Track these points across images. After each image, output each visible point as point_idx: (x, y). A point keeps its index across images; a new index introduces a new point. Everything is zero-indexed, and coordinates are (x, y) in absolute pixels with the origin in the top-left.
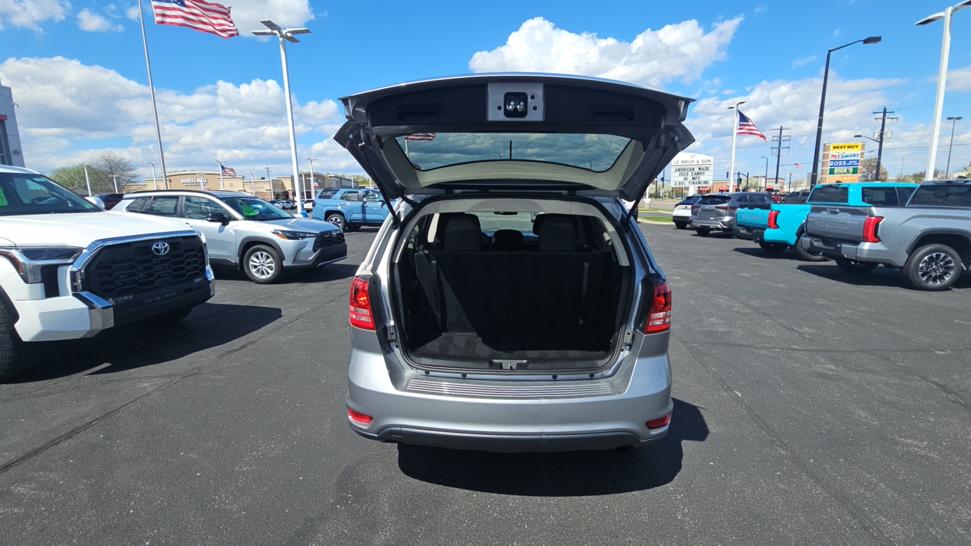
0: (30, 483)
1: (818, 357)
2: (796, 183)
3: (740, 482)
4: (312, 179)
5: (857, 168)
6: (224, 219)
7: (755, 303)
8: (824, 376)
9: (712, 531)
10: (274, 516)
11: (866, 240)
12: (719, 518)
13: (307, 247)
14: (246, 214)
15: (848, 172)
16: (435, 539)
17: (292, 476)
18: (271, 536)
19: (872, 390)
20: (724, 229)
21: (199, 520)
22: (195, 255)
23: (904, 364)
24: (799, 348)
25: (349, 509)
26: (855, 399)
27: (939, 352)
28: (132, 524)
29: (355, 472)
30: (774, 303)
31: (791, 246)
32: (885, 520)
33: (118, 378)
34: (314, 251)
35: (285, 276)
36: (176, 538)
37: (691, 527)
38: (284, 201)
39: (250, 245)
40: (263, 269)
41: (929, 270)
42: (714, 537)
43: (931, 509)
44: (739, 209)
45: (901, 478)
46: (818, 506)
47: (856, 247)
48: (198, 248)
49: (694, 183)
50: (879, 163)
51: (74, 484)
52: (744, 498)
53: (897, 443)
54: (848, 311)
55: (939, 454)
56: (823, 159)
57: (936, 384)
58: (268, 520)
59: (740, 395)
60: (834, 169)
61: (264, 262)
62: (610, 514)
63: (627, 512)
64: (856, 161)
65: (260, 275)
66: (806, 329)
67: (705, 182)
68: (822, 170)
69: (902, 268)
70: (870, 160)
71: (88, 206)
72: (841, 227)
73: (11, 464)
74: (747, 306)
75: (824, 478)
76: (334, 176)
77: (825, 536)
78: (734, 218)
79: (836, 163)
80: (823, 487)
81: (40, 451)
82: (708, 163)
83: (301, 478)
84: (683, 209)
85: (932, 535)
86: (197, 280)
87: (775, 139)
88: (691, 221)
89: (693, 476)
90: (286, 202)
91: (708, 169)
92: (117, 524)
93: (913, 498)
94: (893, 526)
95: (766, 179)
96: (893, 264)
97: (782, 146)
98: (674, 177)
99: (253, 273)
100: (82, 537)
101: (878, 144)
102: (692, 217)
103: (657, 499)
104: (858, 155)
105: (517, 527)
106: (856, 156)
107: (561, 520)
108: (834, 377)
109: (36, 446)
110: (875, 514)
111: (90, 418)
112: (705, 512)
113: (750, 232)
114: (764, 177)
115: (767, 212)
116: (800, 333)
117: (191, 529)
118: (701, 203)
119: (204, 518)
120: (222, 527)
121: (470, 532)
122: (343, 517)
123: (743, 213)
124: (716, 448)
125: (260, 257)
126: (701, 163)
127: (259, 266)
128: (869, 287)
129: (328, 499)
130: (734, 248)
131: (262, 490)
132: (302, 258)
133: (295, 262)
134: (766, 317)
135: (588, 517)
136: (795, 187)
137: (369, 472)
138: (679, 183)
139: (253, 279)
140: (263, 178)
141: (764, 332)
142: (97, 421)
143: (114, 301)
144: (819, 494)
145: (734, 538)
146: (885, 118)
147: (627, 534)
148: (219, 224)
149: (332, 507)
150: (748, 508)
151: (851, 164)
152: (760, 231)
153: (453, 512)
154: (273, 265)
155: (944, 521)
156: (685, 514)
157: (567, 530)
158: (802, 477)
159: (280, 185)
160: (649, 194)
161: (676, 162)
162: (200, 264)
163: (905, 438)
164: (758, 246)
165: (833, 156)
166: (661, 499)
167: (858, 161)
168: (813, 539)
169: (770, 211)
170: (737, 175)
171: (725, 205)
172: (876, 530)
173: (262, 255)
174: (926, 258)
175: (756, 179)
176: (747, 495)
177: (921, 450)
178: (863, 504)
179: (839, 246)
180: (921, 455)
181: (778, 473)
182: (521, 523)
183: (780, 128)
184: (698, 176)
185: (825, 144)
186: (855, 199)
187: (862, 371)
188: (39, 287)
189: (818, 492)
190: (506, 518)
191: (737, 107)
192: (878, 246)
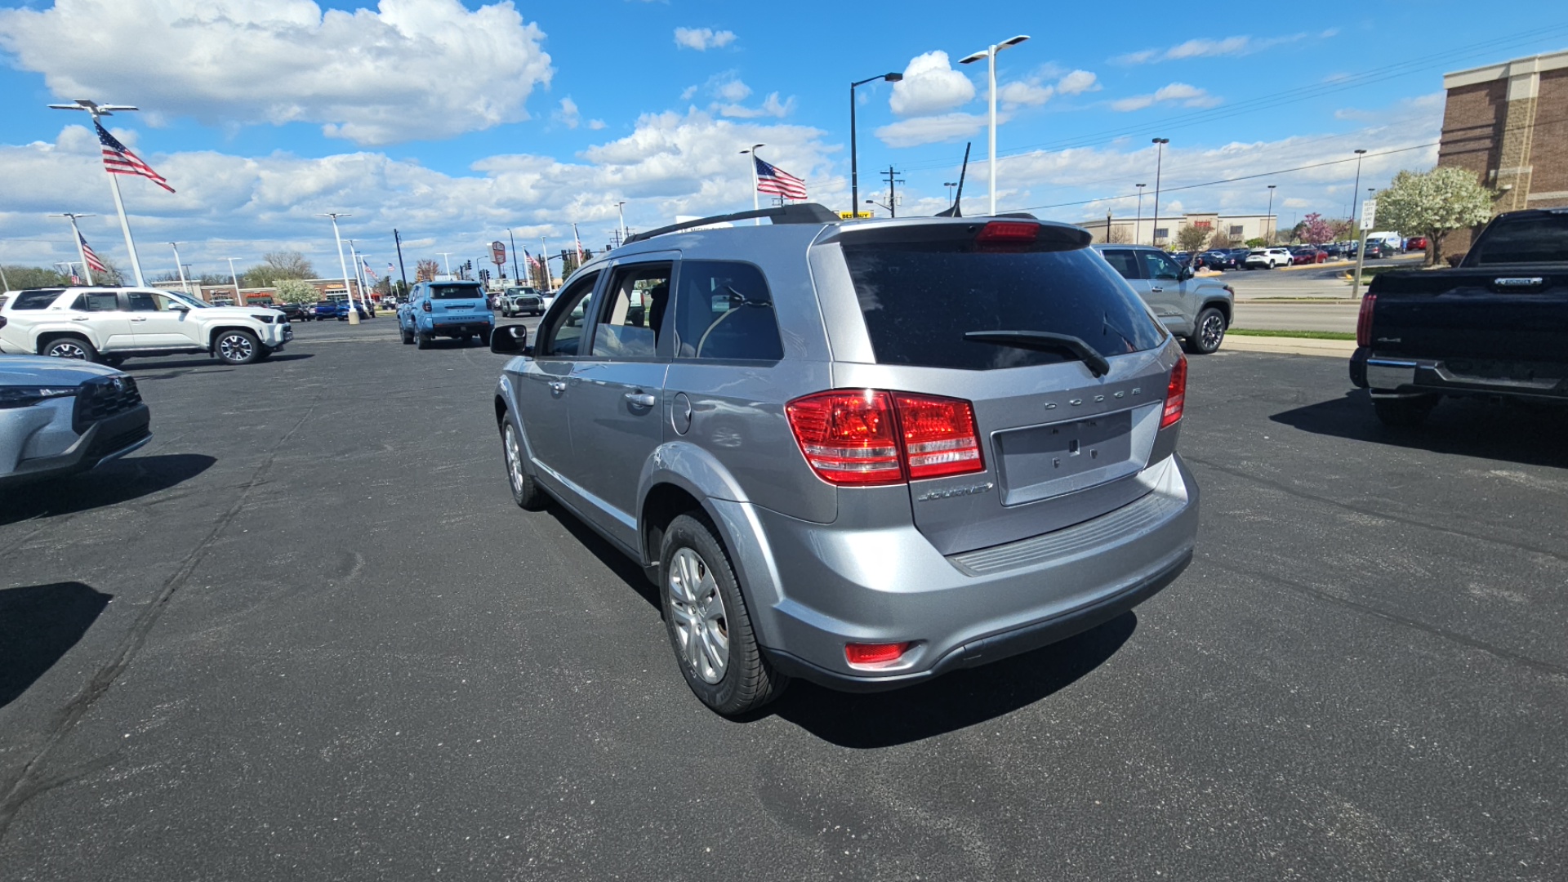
9: (1245, 653)
12: (1231, 638)
13: (55, 422)
34: (78, 427)
37: (1227, 658)
103: (1162, 644)
112: (1213, 637)
132: (41, 451)
133: (23, 464)
146: (893, 180)
191: (753, 151)
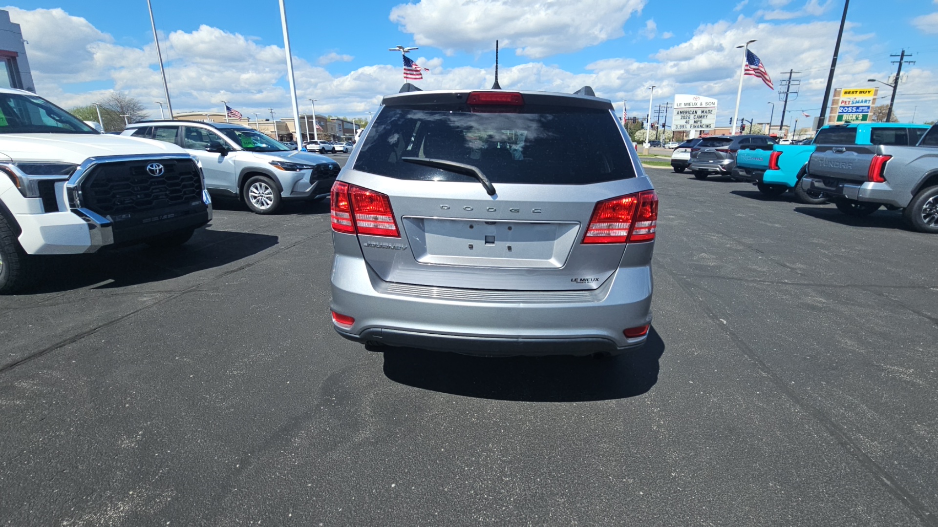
0: (33, 380)
1: (809, 290)
2: (802, 130)
3: (719, 399)
4: (314, 120)
5: (868, 115)
6: (224, 150)
7: (749, 241)
8: (813, 308)
9: (686, 441)
10: (260, 414)
11: (870, 179)
12: (694, 430)
13: (304, 179)
14: (245, 146)
15: (857, 119)
16: (413, 438)
17: (280, 380)
18: (257, 430)
19: (862, 321)
20: (722, 173)
21: (189, 415)
22: (191, 179)
23: (896, 299)
24: (790, 282)
25: (333, 410)
26: (843, 329)
27: (935, 289)
28: (127, 416)
29: (340, 379)
30: (768, 241)
31: (790, 188)
32: (863, 438)
33: (122, 292)
34: (312, 182)
35: (283, 207)
36: (168, 429)
37: (666, 437)
38: (288, 143)
39: (249, 176)
40: (263, 200)
41: (932, 212)
42: (687, 446)
43: (913, 429)
44: (740, 151)
45: (884, 400)
46: (796, 423)
47: (859, 187)
48: (193, 172)
49: (695, 126)
50: (890, 110)
51: (75, 381)
52: (721, 413)
53: (883, 369)
54: (843, 250)
55: (926, 381)
56: (833, 104)
57: (929, 318)
58: (255, 417)
59: (725, 322)
60: (843, 115)
61: (263, 193)
62: (586, 423)
63: (602, 422)
64: (867, 108)
65: (260, 206)
66: (798, 265)
67: (707, 126)
68: (830, 117)
69: (905, 209)
70: (881, 108)
71: (86, 129)
72: (845, 167)
73: (16, 363)
74: (740, 243)
75: (803, 399)
76: (336, 118)
77: (800, 449)
78: (734, 161)
79: (845, 110)
80: (802, 406)
81: (45, 353)
82: (711, 106)
83: (288, 383)
84: (682, 152)
85: (911, 453)
86: (194, 204)
87: (784, 83)
88: (690, 164)
89: (671, 392)
90: (290, 144)
91: (710, 112)
92: (113, 415)
93: (895, 419)
94: (871, 443)
95: (770, 126)
96: (896, 205)
97: (790, 91)
98: (675, 120)
99: (253, 203)
100: (79, 426)
101: (892, 89)
102: (690, 159)
103: (634, 411)
104: (869, 101)
105: (493, 430)
106: (868, 102)
107: (537, 426)
108: (823, 309)
109: (41, 349)
110: (854, 432)
111: (93, 326)
112: (680, 424)
113: (749, 174)
114: (768, 124)
115: (769, 153)
116: (792, 269)
117: (182, 422)
118: (701, 145)
119: (195, 413)
120: (211, 422)
121: (448, 434)
122: (326, 416)
123: (743, 154)
124: (696, 369)
125: (259, 187)
126: (704, 105)
127: (259, 196)
128: (868, 228)
129: (313, 401)
130: (731, 191)
131: (251, 392)
132: (299, 190)
133: (293, 193)
134: (758, 254)
135: (564, 425)
136: (800, 135)
137: (353, 379)
138: (681, 126)
139: (253, 210)
140: (267, 120)
141: (755, 267)
142: (99, 329)
143: (113, 219)
144: (798, 412)
145: (708, 448)
146: (902, 61)
147: (601, 440)
148: (218, 155)
149: (316, 408)
150: (724, 422)
151: (861, 111)
152: (759, 172)
153: (432, 416)
154: (272, 196)
155: (925, 442)
156: (661, 426)
157: (542, 435)
158: (781, 397)
159: (285, 127)
160: (649, 140)
161: (679, 105)
162: (197, 188)
163: (890, 365)
164: (756, 189)
165: (843, 102)
166: (637, 411)
167: (869, 107)
168: (787, 452)
169: (772, 151)
170: (741, 122)
171: (726, 147)
172: (853, 447)
173: (261, 186)
174: (931, 199)
175: (760, 126)
176: (725, 412)
177: (907, 376)
178: (842, 423)
179: (841, 186)
180: (907, 381)
181: (758, 393)
182: (497, 427)
183: (790, 72)
184: (700, 119)
185: (836, 89)
186: (863, 138)
187: (852, 305)
188: (38, 202)
189: (796, 411)
190: (483, 423)
191: (747, 46)
192: (883, 186)
